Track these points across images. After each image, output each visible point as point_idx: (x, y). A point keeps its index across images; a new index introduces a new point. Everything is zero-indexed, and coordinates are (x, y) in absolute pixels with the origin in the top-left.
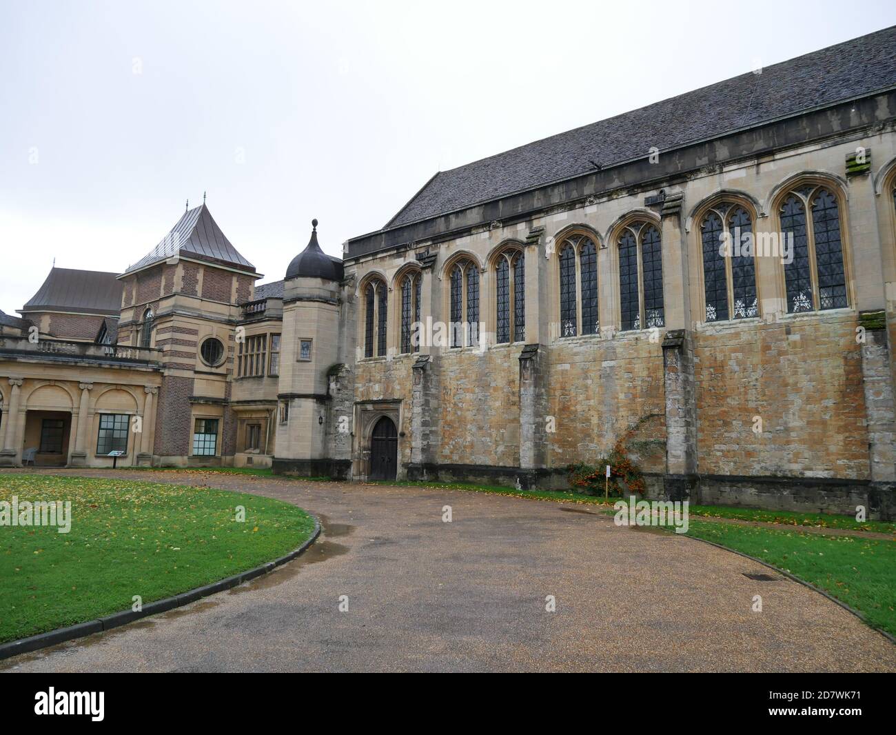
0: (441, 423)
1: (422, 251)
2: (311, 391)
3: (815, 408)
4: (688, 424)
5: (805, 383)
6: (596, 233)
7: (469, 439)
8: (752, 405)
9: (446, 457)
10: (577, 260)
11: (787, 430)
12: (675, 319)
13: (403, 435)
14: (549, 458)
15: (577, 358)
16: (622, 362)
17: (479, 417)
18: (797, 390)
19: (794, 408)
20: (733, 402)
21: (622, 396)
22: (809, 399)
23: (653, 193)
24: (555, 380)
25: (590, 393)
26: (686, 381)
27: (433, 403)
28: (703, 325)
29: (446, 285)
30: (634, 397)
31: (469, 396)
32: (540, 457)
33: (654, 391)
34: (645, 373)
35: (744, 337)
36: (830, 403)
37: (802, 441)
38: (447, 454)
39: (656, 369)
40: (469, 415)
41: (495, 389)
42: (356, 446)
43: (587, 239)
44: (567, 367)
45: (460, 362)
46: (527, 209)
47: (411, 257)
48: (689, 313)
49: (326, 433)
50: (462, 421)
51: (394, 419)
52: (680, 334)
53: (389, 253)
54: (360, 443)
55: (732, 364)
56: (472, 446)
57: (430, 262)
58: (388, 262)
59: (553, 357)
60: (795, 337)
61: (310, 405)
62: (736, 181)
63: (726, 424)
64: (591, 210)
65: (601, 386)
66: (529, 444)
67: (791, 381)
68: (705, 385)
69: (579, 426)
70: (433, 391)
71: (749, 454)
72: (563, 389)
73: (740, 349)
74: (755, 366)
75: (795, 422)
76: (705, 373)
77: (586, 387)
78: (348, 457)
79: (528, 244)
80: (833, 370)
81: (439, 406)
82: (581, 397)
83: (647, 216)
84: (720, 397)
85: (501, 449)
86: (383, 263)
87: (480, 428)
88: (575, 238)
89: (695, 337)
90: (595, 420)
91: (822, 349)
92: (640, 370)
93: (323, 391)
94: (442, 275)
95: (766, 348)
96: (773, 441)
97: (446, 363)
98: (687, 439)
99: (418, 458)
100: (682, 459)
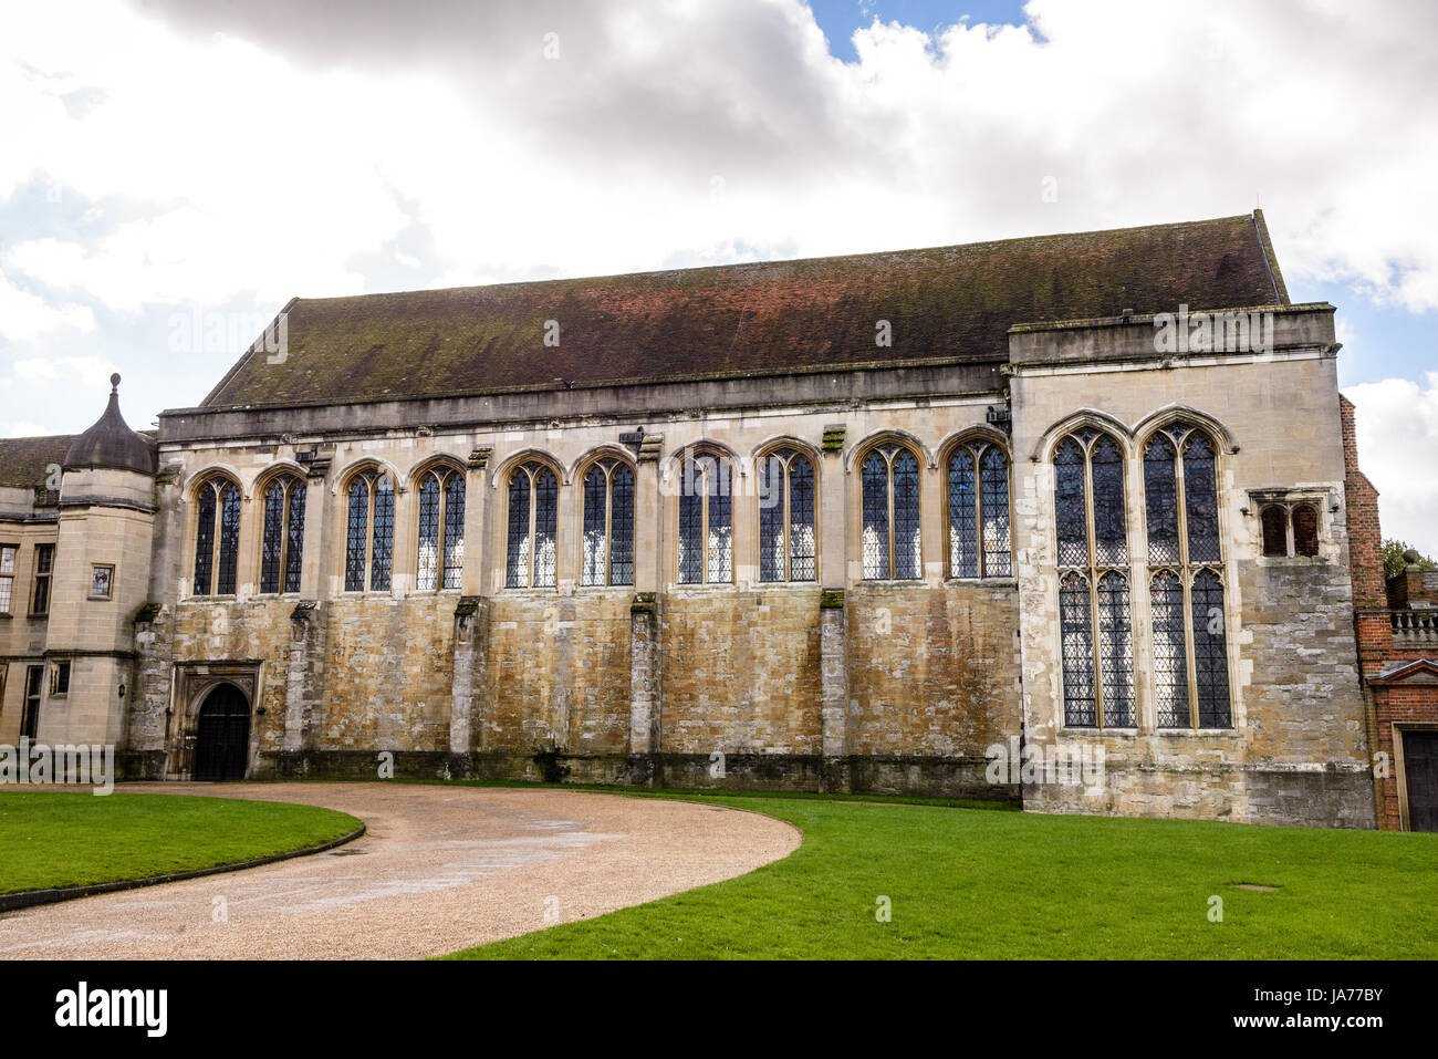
0: (328, 694)
1: (306, 450)
2: (110, 645)
3: (780, 682)
4: (654, 698)
5: (772, 657)
6: (560, 467)
7: (370, 715)
8: (719, 678)
9: (333, 741)
10: (533, 493)
11: (752, 705)
12: (645, 581)
13: (262, 711)
14: (485, 738)
15: (527, 616)
16: (582, 624)
17: (389, 686)
18: (764, 664)
19: (760, 682)
20: (700, 674)
21: (579, 664)
22: (774, 674)
23: (629, 429)
24: (497, 640)
25: (542, 659)
26: (654, 650)
27: (319, 666)
28: (674, 588)
29: (342, 502)
30: (594, 666)
31: (373, 658)
32: (475, 739)
33: (618, 661)
34: (609, 638)
35: (717, 605)
36: (792, 677)
37: (766, 717)
38: (336, 735)
39: (621, 634)
40: (373, 684)
41: (414, 650)
42: (175, 729)
43: (547, 469)
44: (514, 625)
45: (361, 612)
46: (470, 418)
47: (286, 456)
48: (661, 574)
49: (130, 711)
50: (360, 692)
51: (247, 691)
52: (649, 598)
53: (247, 444)
54: (180, 724)
55: (702, 633)
56: (375, 724)
57: (321, 470)
58: (243, 457)
59: (496, 613)
60: (765, 608)
61: (107, 667)
62: (721, 432)
63: (692, 697)
64: (554, 435)
65: (555, 651)
66: (463, 722)
67: (759, 654)
68: (673, 654)
69: (526, 698)
70: (319, 650)
71: (714, 730)
72: (507, 652)
73: (712, 617)
74: (725, 636)
75: (760, 697)
76: (674, 641)
77: (537, 652)
78: (159, 746)
79: (474, 467)
80: (797, 643)
81: (325, 671)
82: (529, 664)
83: (620, 454)
84: (688, 669)
85: (418, 728)
86: (234, 457)
87: (388, 701)
88: (532, 466)
89: (665, 600)
90: (545, 692)
91: (789, 623)
92: (603, 634)
93: (126, 647)
94: (337, 488)
95: (737, 618)
96: (738, 716)
97: (338, 612)
98: (652, 715)
99: (295, 743)
100: (646, 737)
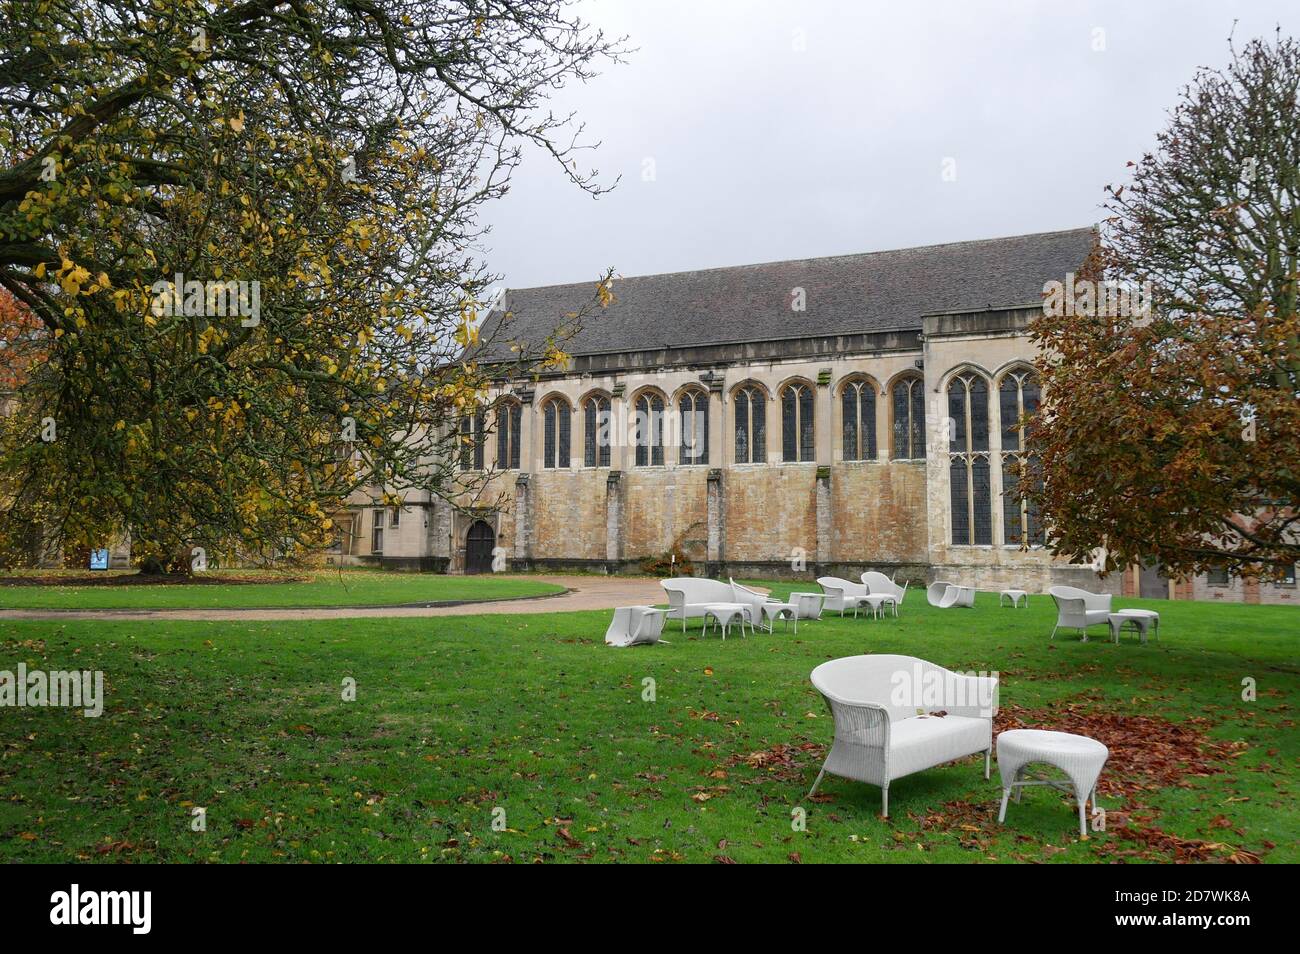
0: (537, 527)
1: (520, 386)
2: (419, 500)
3: (794, 520)
4: (721, 529)
5: (789, 506)
6: (665, 394)
7: (561, 539)
8: (759, 518)
9: (541, 553)
11: (778, 533)
12: (715, 462)
13: (501, 536)
14: (626, 552)
15: (648, 482)
16: (680, 487)
17: (571, 523)
18: (785, 510)
19: (782, 520)
20: (749, 516)
21: (679, 510)
22: (790, 516)
23: (705, 372)
24: (631, 497)
25: (657, 507)
26: (721, 502)
27: (531, 511)
28: (732, 466)
29: (541, 417)
30: (687, 511)
31: (562, 507)
32: (620, 552)
33: (701, 507)
34: (694, 495)
35: (757, 476)
36: (801, 518)
37: (786, 540)
38: (543, 551)
39: (702, 493)
40: (562, 521)
41: (584, 502)
42: (454, 546)
43: (658, 397)
44: (640, 488)
45: (555, 480)
46: (613, 367)
47: (507, 390)
48: (724, 458)
49: (430, 535)
50: (556, 525)
51: (493, 526)
52: (718, 472)
53: (488, 383)
54: (457, 542)
55: (749, 492)
56: (564, 544)
57: (529, 398)
58: (486, 391)
59: (630, 481)
60: (785, 477)
61: (418, 511)
62: (757, 373)
63: (744, 529)
64: (661, 376)
65: (665, 502)
66: (614, 543)
67: (781, 504)
68: (733, 504)
69: (648, 530)
70: (532, 502)
71: (756, 548)
72: (637, 503)
73: (755, 483)
74: (762, 493)
75: (782, 529)
76: (733, 496)
77: (654, 503)
78: (446, 555)
79: (615, 396)
80: (804, 498)
81: (535, 514)
82: (650, 510)
83: (700, 387)
84: (741, 513)
85: (588, 546)
87: (571, 531)
88: (649, 394)
89: (727, 473)
90: (659, 526)
91: (799, 486)
92: (692, 492)
93: (427, 500)
94: (538, 409)
95: (769, 483)
96: (770, 539)
97: (541, 480)
98: (720, 539)
99: (521, 554)
100: (717, 551)
